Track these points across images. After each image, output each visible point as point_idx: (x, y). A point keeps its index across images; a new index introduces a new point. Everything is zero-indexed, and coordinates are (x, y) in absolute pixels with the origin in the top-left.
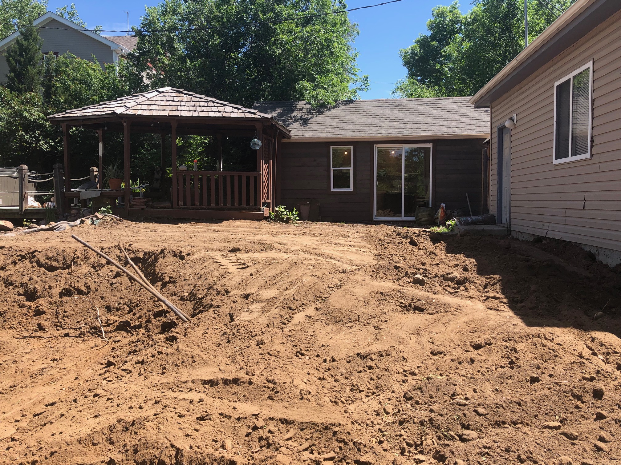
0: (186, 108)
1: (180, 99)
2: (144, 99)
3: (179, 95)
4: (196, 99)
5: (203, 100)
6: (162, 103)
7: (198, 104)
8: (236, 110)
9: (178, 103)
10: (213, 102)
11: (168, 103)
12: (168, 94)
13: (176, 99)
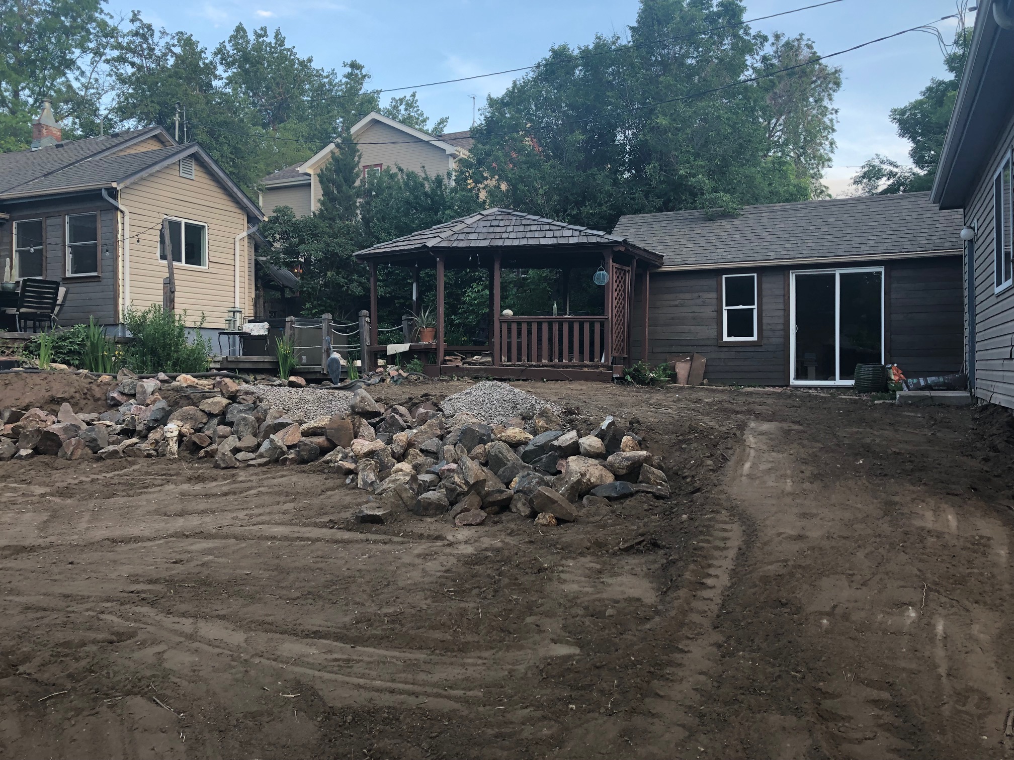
0: (512, 235)
1: (507, 223)
2: (463, 225)
3: (506, 217)
4: (528, 222)
5: (536, 223)
6: (485, 230)
7: (529, 228)
8: (577, 233)
9: (503, 229)
10: (549, 224)
11: (491, 230)
12: (493, 218)
13: (502, 223)
